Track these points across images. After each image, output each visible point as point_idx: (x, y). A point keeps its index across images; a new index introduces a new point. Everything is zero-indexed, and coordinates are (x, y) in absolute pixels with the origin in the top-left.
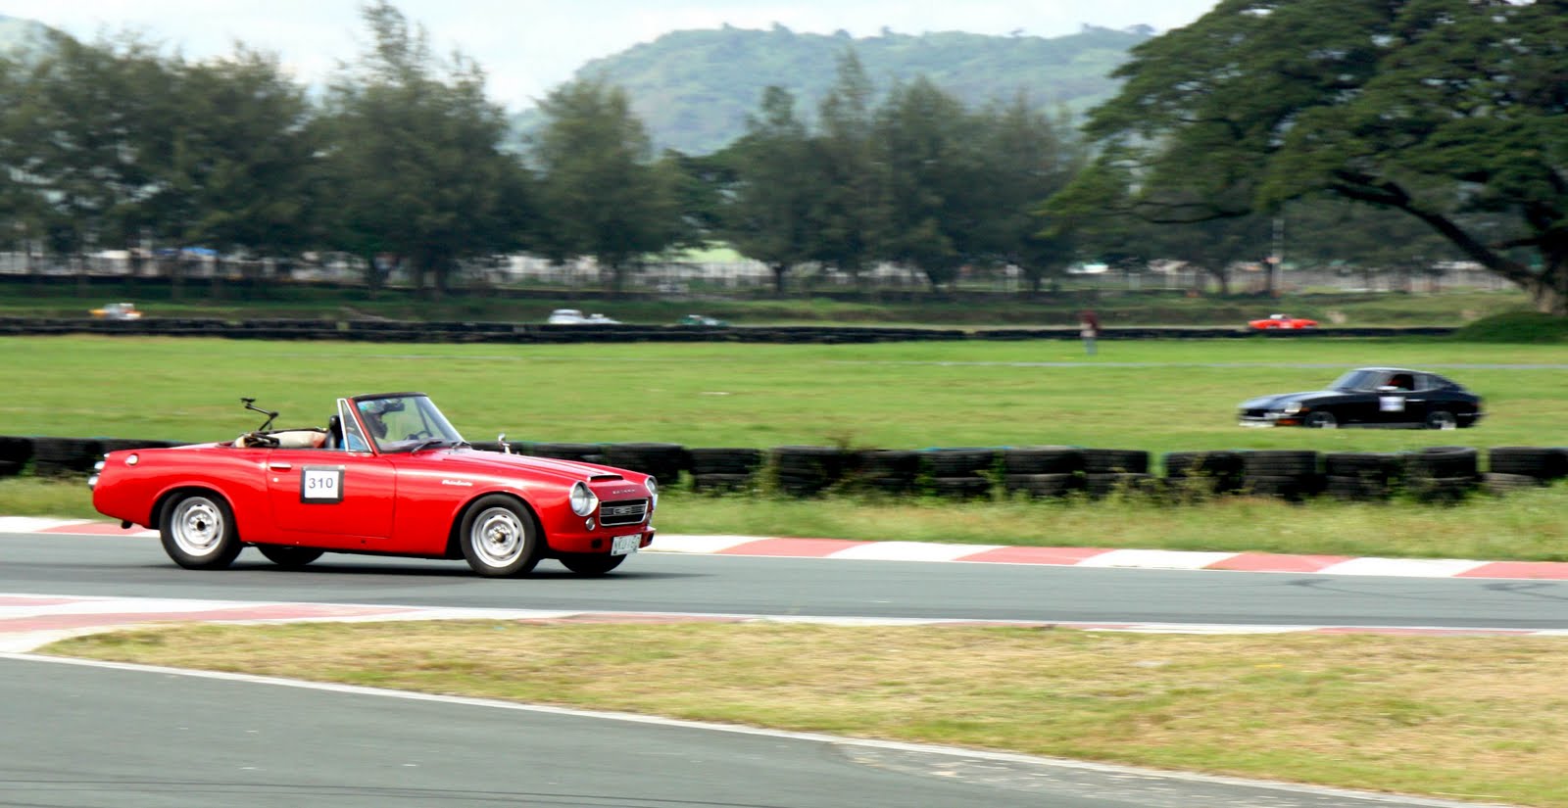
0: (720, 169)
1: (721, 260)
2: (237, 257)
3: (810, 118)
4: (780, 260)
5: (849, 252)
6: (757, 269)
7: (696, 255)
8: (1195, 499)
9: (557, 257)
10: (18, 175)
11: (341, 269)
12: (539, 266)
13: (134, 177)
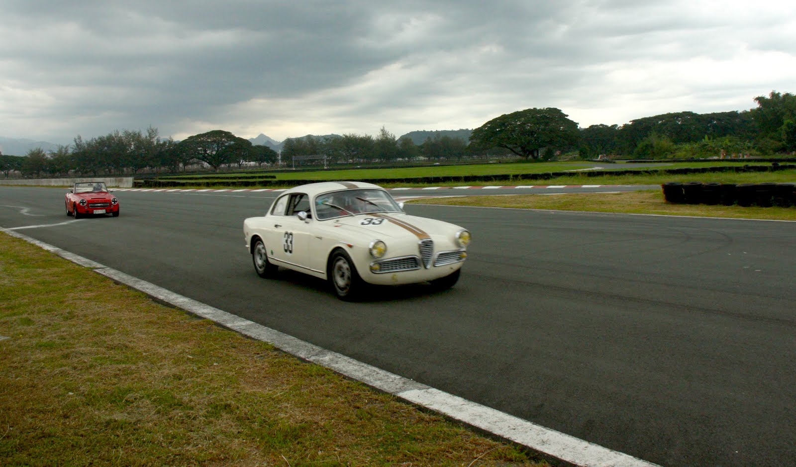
0: (421, 147)
1: (422, 158)
2: (365, 160)
3: (433, 140)
4: (429, 157)
5: (438, 156)
6: (426, 158)
7: (419, 157)
8: (520, 180)
9: (403, 158)
10: (340, 152)
11: (377, 160)
12: (401, 159)
13: (353, 151)
